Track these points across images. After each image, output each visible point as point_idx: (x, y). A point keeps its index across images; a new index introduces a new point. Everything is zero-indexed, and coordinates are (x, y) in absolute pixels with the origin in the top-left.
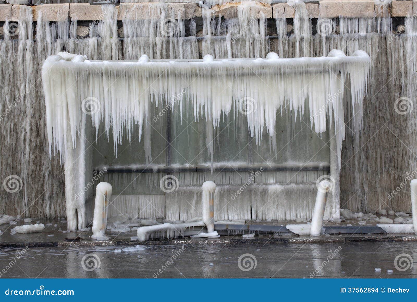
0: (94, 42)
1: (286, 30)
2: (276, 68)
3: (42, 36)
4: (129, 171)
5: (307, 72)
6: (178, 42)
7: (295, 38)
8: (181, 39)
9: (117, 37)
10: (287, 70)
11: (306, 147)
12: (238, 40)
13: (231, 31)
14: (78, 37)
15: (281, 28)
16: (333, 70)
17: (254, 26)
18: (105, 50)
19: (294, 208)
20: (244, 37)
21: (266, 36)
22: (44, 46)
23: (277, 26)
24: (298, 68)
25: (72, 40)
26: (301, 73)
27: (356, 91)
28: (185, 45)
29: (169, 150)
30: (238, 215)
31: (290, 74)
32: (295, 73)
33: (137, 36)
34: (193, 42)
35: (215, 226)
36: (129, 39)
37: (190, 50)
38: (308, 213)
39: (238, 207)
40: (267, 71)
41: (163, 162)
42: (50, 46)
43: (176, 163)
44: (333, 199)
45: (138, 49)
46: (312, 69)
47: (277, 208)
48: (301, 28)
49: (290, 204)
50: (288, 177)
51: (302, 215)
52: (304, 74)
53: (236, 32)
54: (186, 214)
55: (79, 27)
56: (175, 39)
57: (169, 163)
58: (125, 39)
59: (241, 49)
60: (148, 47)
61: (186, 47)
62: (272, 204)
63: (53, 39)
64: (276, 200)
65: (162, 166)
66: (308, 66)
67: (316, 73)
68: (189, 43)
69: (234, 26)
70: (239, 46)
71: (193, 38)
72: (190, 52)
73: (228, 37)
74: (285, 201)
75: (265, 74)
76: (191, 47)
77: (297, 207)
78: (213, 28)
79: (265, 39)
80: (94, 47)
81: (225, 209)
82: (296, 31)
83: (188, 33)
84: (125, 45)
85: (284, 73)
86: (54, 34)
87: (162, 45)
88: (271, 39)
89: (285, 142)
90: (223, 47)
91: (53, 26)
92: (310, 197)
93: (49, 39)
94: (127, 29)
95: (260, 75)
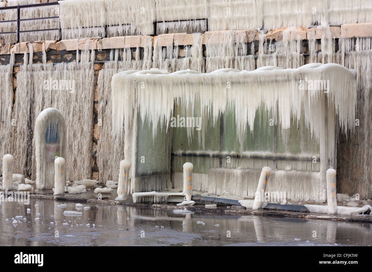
0: (187, 61)
1: (317, 48)
2: (254, 77)
3: (156, 57)
4: (195, 155)
5: (276, 81)
6: (241, 59)
7: (321, 55)
8: (243, 58)
9: (202, 56)
10: (262, 79)
11: (315, 142)
12: (281, 57)
13: (278, 50)
14: (179, 57)
15: (312, 47)
16: (294, 79)
17: (292, 46)
18: (193, 66)
19: (293, 190)
20: (285, 55)
21: (301, 53)
22: (158, 64)
23: (309, 46)
24: (269, 77)
25: (174, 59)
26: (272, 82)
27: (311, 96)
28: (245, 62)
29: (221, 141)
30: (254, 192)
31: (265, 82)
32: (268, 82)
33: (215, 56)
34: (251, 59)
35: (192, 197)
36: (210, 57)
37: (249, 65)
38: (303, 194)
39: (255, 186)
40: (249, 80)
41: (218, 150)
42: (161, 64)
43: (226, 151)
44: (321, 184)
45: (215, 66)
46: (279, 78)
47: (281, 188)
48: (326, 47)
49: (291, 186)
50: (300, 165)
51: (298, 196)
52: (274, 83)
53: (282, 51)
54: (220, 189)
55: (180, 50)
56: (239, 57)
57: (221, 150)
58: (207, 59)
59: (283, 65)
60: (221, 64)
61: (246, 63)
62: (278, 186)
63: (163, 59)
64: (280, 182)
65: (216, 152)
66: (276, 76)
67: (283, 81)
68: (248, 60)
69: (280, 47)
70: (282, 61)
71: (251, 56)
72: (249, 67)
73: (274, 55)
74: (287, 184)
75: (247, 83)
76: (250, 63)
77: (295, 189)
78: (266, 48)
79: (300, 57)
80: (187, 64)
81: (246, 187)
82: (322, 50)
83: (249, 53)
84: (207, 63)
85: (260, 82)
86: (164, 56)
87: (230, 62)
88: (305, 56)
89: (300, 137)
90: (271, 63)
91: (164, 50)
92: (304, 182)
93: (160, 59)
94: (208, 51)
95: (244, 83)
